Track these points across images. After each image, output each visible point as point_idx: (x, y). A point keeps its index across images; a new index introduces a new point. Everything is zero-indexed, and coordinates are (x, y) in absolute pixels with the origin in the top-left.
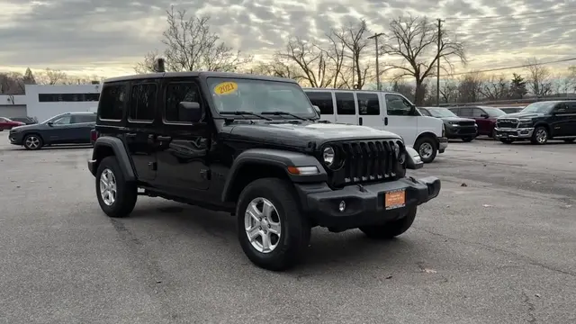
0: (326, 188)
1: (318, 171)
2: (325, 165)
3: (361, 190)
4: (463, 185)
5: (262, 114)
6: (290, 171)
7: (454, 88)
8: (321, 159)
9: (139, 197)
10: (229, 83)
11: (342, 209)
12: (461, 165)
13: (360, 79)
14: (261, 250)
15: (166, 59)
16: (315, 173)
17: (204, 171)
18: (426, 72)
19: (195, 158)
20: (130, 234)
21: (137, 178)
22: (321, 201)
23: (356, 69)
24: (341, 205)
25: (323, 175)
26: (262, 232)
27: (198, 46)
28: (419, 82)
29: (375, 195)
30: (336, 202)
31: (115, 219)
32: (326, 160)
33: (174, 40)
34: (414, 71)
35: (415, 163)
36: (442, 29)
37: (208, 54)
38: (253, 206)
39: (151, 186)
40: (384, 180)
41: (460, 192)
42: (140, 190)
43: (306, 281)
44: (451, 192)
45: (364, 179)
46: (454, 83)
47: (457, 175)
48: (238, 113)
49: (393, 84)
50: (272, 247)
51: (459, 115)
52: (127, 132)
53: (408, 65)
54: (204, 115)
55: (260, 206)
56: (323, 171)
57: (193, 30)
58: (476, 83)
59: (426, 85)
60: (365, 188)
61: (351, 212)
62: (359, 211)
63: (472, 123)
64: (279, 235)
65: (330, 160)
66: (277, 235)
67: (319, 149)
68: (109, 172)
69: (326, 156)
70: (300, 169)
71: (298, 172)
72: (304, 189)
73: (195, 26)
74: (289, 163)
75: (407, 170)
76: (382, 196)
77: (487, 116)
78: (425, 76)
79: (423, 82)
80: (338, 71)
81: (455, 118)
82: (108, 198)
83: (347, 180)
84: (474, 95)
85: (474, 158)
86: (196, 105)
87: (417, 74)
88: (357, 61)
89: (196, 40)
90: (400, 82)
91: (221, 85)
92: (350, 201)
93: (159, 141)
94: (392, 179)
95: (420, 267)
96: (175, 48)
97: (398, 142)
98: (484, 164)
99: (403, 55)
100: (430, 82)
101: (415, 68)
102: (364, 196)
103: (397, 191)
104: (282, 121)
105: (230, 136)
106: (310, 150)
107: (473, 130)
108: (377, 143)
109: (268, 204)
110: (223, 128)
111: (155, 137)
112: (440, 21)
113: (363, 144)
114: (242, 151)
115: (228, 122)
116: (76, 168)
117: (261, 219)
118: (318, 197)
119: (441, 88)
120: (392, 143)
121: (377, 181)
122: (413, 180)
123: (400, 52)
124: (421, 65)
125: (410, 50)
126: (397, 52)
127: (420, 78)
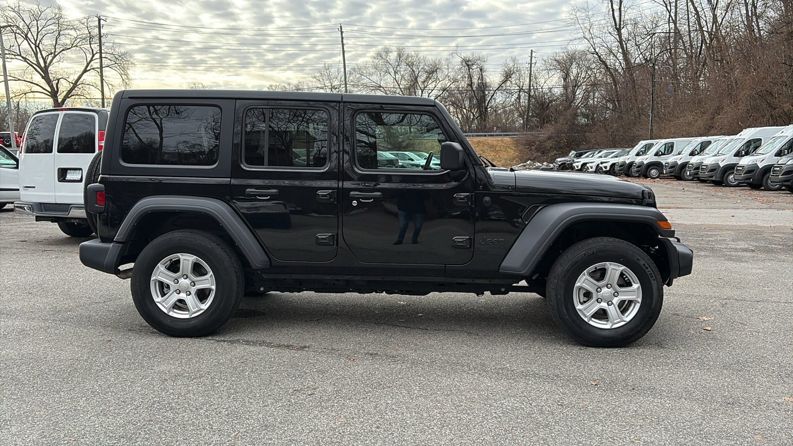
6: (661, 225)
14: (607, 326)
17: (462, 238)
18: (69, 92)
21: (271, 261)
26: (604, 305)
28: (57, 105)
34: (48, 89)
38: (587, 275)
64: (639, 300)
87: (53, 94)
93: (352, 200)
99: (25, 59)
101: (51, 86)
105: (516, 188)
106: (650, 201)
112: (99, 20)
114: (537, 207)
123: (20, 55)
124: (60, 80)
125: (39, 55)
126: (15, 55)
127: (60, 100)
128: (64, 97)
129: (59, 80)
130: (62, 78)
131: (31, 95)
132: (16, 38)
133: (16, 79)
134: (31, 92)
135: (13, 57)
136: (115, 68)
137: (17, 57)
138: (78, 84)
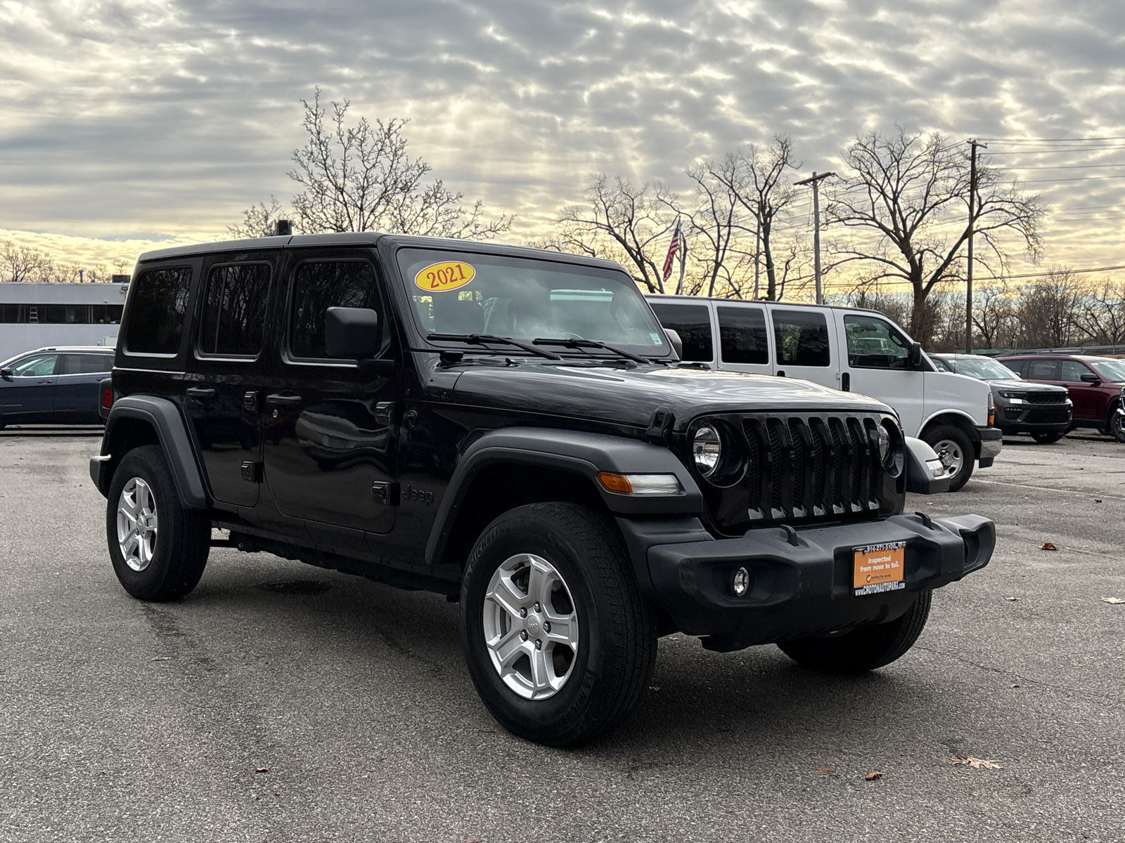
0: (700, 532)
1: (680, 486)
2: (697, 471)
3: (793, 540)
4: (1048, 547)
5: (535, 342)
6: (605, 483)
7: (1008, 313)
8: (686, 456)
9: (212, 549)
10: (453, 264)
11: (740, 589)
12: (1037, 499)
13: (772, 284)
14: (528, 694)
15: (297, 219)
16: (671, 492)
17: (381, 483)
18: (939, 271)
19: (360, 457)
20: (192, 645)
21: (209, 500)
22: (689, 564)
23: (763, 258)
24: (739, 578)
25: (691, 499)
26: (529, 646)
27: (377, 189)
28: (920, 294)
29: (826, 554)
30: (726, 568)
31: (154, 606)
32: (701, 459)
33: (318, 171)
34: (908, 268)
35: (930, 477)
36: (979, 165)
37: (399, 208)
38: (505, 578)
39: (246, 523)
40: (849, 519)
41: (1042, 564)
42: (218, 534)
43: (652, 780)
44: (1017, 564)
45: (798, 513)
46: (1007, 302)
47: (1028, 522)
48: (474, 340)
49: (856, 296)
50: (557, 683)
51: (1025, 376)
52: (192, 384)
53: (895, 252)
54: (386, 342)
55: (522, 577)
56: (692, 488)
57: (367, 149)
58: (1063, 302)
59: (936, 303)
60: (800, 535)
61: (762, 596)
62: (784, 597)
63: (1060, 396)
64: (574, 646)
65: (709, 460)
66: (568, 648)
67: (682, 431)
68: (140, 483)
69: (700, 451)
70: (632, 479)
71: (627, 487)
72: (641, 532)
73: (370, 141)
74: (605, 465)
75: (909, 497)
76: (846, 558)
77: (1096, 381)
78: (934, 280)
79: (931, 296)
80: (718, 264)
81: (1015, 382)
82: (136, 553)
83: (754, 514)
84: (1058, 330)
85: (1068, 482)
86: (367, 315)
87: (915, 276)
88: (766, 242)
89: (374, 172)
90: (871, 294)
91: (435, 268)
92: (762, 568)
93: (272, 407)
94: (868, 516)
95: (953, 751)
96: (321, 191)
97: (886, 423)
98: (1096, 496)
99: (881, 226)
100: (950, 294)
101: (912, 262)
102: (799, 556)
103: (884, 549)
104: (587, 361)
105: (453, 394)
106: (657, 431)
107: (1062, 413)
108: (833, 421)
109: (540, 566)
110: (434, 375)
111: (261, 399)
112: (974, 147)
113: (795, 422)
114: (482, 434)
115: (449, 360)
116: (62, 481)
117: (525, 610)
118: (679, 555)
119: (975, 312)
120: (870, 424)
121: (831, 520)
122: (926, 521)
123: (873, 219)
124: (925, 252)
125: (898, 215)
126: (866, 219)
127: (924, 285)
128: (931, 280)
129: (922, 253)
130: (927, 250)
131: (885, 280)
132: (870, 192)
133: (862, 256)
134: (885, 275)
135: (863, 222)
136: (1017, 226)
137: (868, 222)
138: (953, 257)
